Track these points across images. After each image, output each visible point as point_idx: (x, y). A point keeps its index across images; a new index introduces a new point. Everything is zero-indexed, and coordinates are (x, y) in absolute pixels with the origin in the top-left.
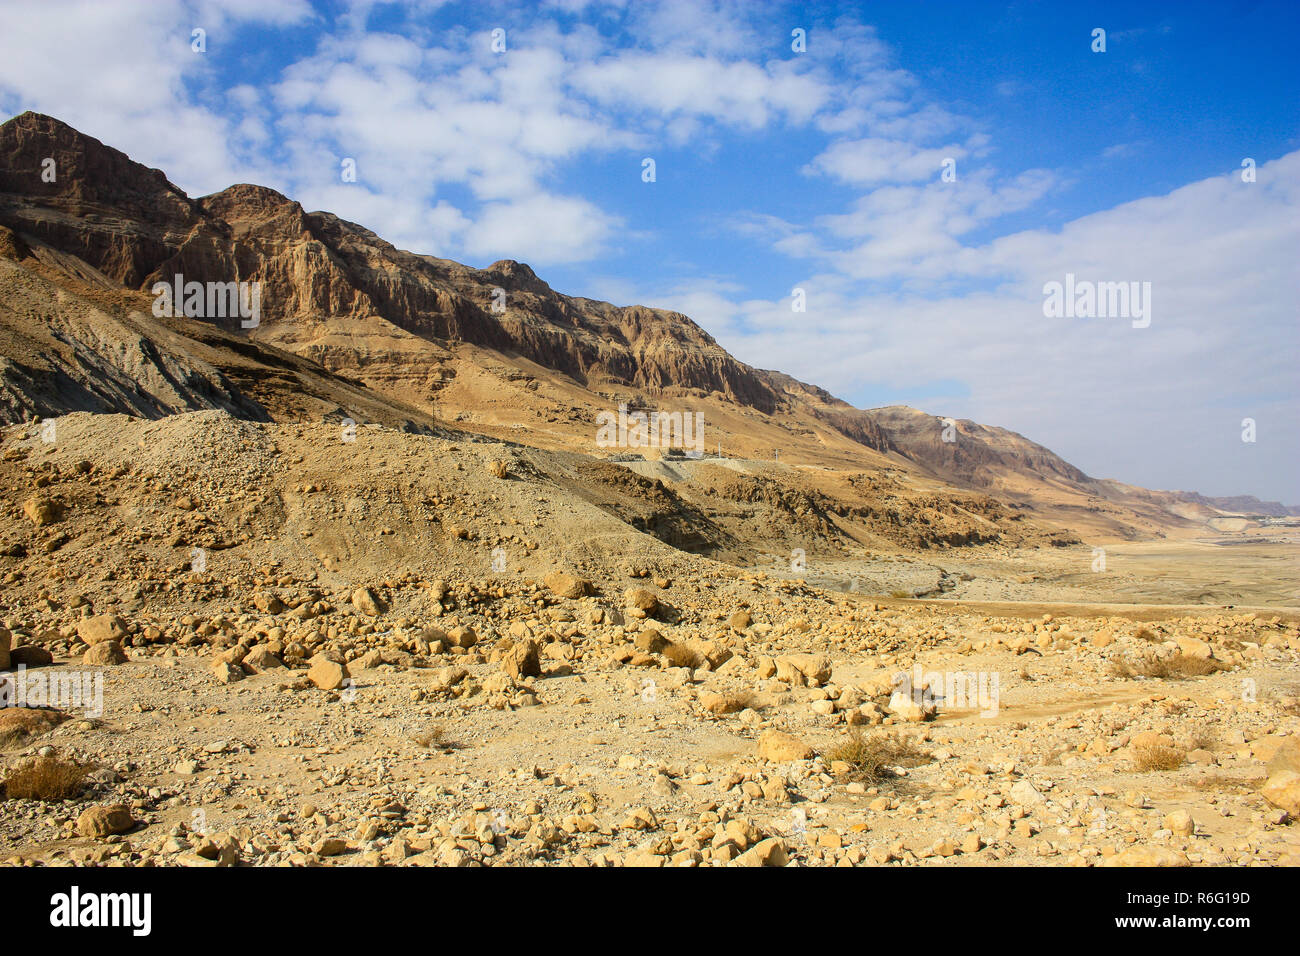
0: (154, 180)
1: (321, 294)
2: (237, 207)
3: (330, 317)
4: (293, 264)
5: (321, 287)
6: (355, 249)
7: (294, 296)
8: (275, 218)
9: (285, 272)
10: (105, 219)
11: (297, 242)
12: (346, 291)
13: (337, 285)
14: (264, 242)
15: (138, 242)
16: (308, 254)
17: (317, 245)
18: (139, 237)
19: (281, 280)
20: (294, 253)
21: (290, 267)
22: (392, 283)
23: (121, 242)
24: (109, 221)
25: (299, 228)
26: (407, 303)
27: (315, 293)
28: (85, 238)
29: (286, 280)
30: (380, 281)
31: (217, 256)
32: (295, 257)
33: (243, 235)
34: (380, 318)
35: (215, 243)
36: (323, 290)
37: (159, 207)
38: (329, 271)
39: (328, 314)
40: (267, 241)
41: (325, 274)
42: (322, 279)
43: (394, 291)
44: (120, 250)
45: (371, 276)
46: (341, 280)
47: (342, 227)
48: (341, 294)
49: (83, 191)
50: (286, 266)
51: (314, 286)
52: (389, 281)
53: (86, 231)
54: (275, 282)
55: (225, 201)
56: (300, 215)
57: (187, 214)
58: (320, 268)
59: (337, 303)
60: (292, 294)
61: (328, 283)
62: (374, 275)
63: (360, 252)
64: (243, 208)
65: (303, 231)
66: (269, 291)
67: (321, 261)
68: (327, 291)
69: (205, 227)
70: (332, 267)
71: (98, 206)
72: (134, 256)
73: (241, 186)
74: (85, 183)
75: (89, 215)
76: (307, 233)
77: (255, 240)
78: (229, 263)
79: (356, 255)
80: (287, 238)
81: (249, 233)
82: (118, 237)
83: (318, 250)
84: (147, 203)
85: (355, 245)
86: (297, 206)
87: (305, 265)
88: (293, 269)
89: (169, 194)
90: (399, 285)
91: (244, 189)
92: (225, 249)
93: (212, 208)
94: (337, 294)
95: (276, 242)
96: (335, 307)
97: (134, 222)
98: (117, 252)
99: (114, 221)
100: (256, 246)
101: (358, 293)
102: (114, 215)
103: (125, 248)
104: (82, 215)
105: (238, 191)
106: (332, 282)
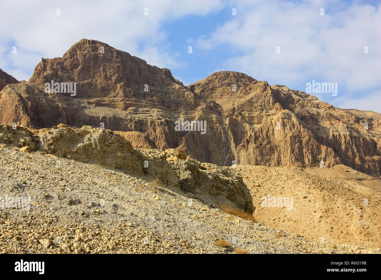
0: (165, 77)
1: (297, 151)
2: (219, 90)
3: (305, 168)
4: (273, 130)
5: (296, 145)
6: (308, 112)
7: (276, 154)
8: (252, 95)
9: (268, 137)
10: (141, 110)
11: (271, 112)
12: (315, 147)
13: (307, 143)
14: (247, 115)
15: (166, 124)
16: (283, 121)
17: (288, 114)
18: (166, 121)
19: (265, 142)
20: (273, 121)
21: (271, 132)
22: (342, 136)
23: (155, 126)
24: (143, 111)
25: (271, 101)
26: (355, 151)
27: (293, 151)
28: (131, 126)
29: (269, 142)
30: (333, 135)
31: (217, 129)
32: (274, 124)
33: (231, 111)
34: (343, 166)
35: (214, 119)
36: (298, 148)
37: (172, 96)
38: (300, 132)
39: (304, 166)
40: (249, 114)
41: (298, 135)
42: (296, 139)
43: (345, 142)
44: (155, 131)
45: (325, 132)
46: (310, 139)
47: (294, 96)
48: (311, 149)
49: (124, 91)
50: (268, 132)
51: (291, 145)
52: (340, 135)
53: (131, 120)
54: (261, 144)
55: (211, 86)
56: (270, 91)
57: (192, 100)
58: (293, 131)
59: (310, 157)
60: (274, 153)
61: (301, 142)
62: (327, 132)
63: (313, 114)
64: (224, 90)
65: (274, 104)
66: (257, 152)
67: (294, 125)
68: (301, 149)
69: (206, 108)
70: (302, 130)
71: (135, 101)
72: (165, 135)
73: (220, 73)
74: (124, 85)
75: (130, 108)
76: (277, 105)
77: (240, 114)
78: (226, 133)
79: (311, 117)
80: (263, 110)
81: (234, 109)
82: (152, 122)
83: (289, 118)
84: (164, 94)
85: (306, 108)
86: (266, 85)
87: (283, 130)
88: (273, 134)
89: (177, 86)
90: (348, 138)
91: (222, 75)
92: (221, 122)
93: (202, 92)
94: (308, 149)
95: (255, 114)
96: (309, 160)
97: (160, 110)
98: (153, 133)
99: (147, 111)
100: (242, 118)
101: (323, 148)
102: (145, 106)
103: (158, 130)
104: (126, 109)
105: (219, 77)
106: (304, 141)
